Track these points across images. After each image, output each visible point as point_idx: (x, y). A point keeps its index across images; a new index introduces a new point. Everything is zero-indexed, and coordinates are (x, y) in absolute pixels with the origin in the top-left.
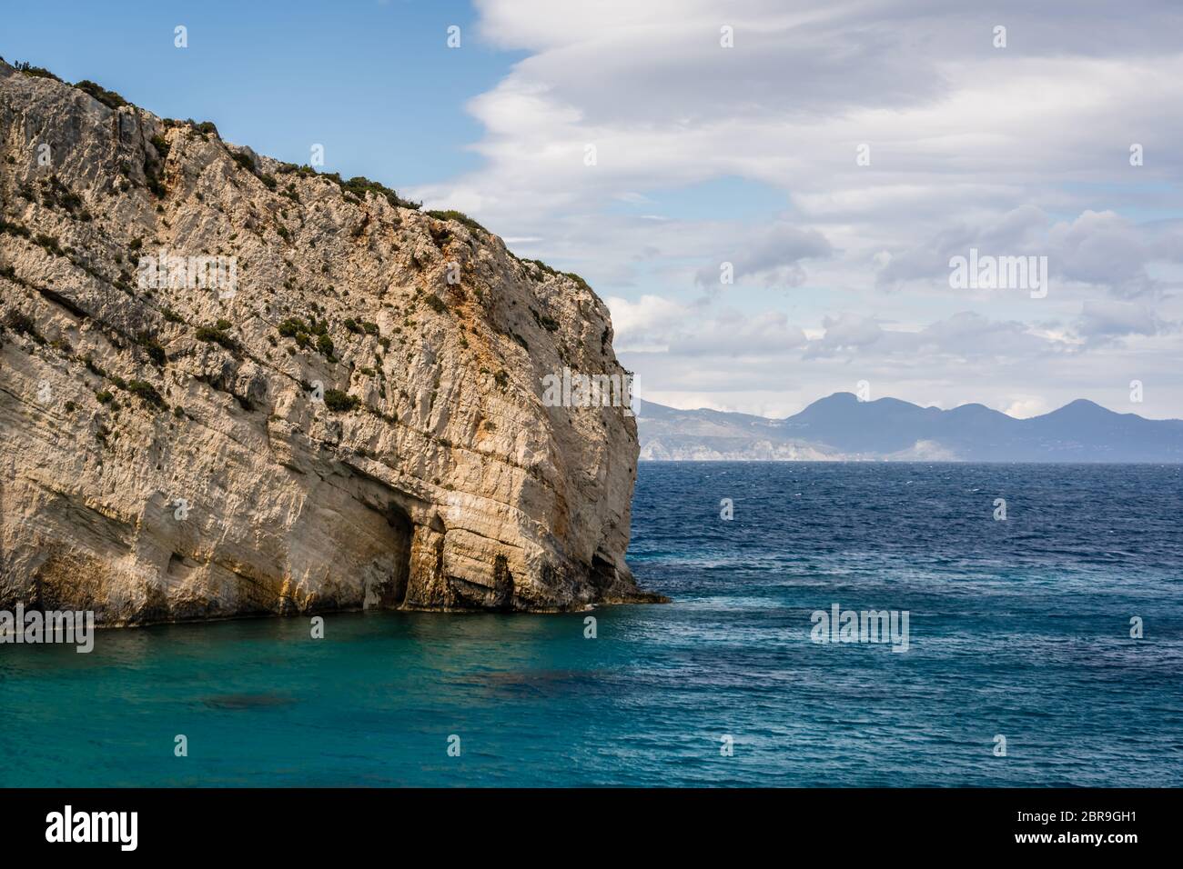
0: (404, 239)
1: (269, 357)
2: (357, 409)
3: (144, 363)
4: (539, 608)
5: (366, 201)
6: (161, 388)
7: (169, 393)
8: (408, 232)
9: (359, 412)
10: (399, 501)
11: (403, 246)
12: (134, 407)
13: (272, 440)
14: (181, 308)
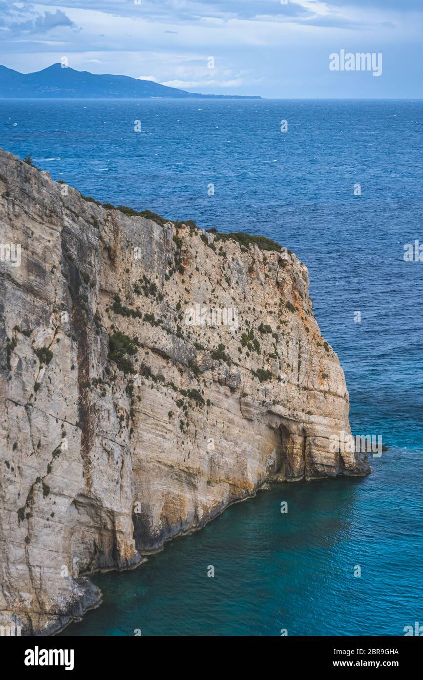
0: (270, 271)
1: (240, 360)
2: (271, 379)
3: (192, 378)
4: (356, 474)
5: (251, 250)
6: (199, 390)
7: (203, 392)
8: (271, 266)
9: (272, 380)
10: (285, 423)
11: (270, 274)
12: (193, 406)
13: (242, 406)
14: (202, 341)
